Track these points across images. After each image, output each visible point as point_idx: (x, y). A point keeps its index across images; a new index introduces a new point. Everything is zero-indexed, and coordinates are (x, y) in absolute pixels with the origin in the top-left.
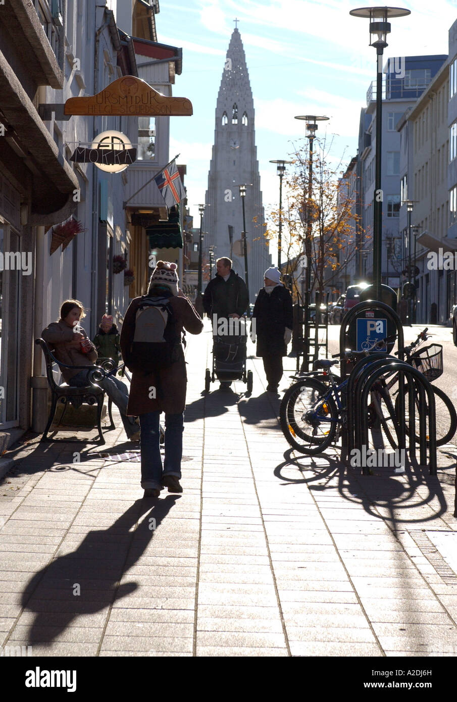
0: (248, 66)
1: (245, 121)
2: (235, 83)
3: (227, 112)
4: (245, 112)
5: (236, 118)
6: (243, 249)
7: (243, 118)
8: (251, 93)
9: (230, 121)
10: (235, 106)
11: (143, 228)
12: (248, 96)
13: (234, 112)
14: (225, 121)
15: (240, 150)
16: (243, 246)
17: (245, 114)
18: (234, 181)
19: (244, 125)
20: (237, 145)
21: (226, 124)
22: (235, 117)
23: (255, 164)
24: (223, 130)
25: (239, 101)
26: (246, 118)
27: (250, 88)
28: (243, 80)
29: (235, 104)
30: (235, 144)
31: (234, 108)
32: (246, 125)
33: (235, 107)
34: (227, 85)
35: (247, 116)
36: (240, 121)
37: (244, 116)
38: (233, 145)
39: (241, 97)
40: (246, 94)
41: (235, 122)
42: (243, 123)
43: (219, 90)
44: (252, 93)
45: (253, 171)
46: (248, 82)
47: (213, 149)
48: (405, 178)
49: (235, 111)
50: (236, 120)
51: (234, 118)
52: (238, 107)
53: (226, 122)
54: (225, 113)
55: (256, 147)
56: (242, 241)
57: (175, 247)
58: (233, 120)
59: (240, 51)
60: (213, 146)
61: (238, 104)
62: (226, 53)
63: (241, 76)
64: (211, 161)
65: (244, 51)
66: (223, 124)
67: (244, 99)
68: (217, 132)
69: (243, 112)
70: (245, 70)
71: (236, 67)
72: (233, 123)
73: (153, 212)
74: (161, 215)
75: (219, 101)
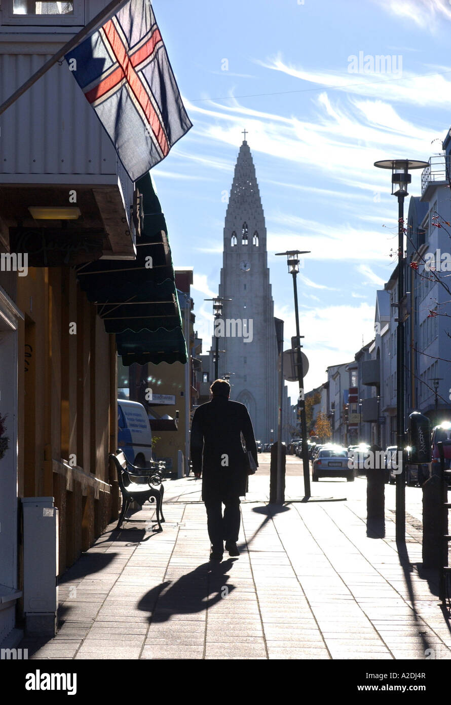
0: (258, 181)
1: (256, 241)
2: (245, 201)
3: (236, 232)
4: (256, 232)
5: (247, 239)
6: (296, 367)
7: (254, 239)
9: (239, 242)
10: (245, 225)
11: (98, 317)
12: (259, 214)
13: (243, 232)
14: (234, 242)
15: (251, 273)
16: (296, 361)
17: (256, 233)
18: (245, 307)
19: (255, 245)
20: (247, 267)
21: (235, 245)
22: (245, 238)
23: (268, 288)
24: (232, 251)
25: (249, 219)
26: (257, 238)
27: (261, 206)
28: (253, 196)
29: (245, 223)
30: (245, 266)
31: (243, 228)
32: (257, 245)
34: (235, 203)
35: (257, 236)
36: (251, 241)
37: (255, 236)
38: (243, 268)
39: (252, 215)
40: (256, 212)
41: (245, 242)
42: (254, 243)
43: (227, 208)
44: (263, 210)
45: (266, 296)
46: (259, 199)
47: (221, 272)
49: (245, 231)
50: (247, 241)
51: (244, 239)
52: (248, 226)
53: (236, 243)
54: (234, 234)
55: (269, 269)
56: (294, 353)
57: (171, 361)
58: (243, 241)
59: (249, 165)
60: (222, 269)
61: (248, 223)
62: (234, 167)
63: (251, 192)
64: (219, 285)
65: (254, 166)
66: (232, 245)
67: (255, 218)
68: (226, 254)
69: (254, 232)
70: (255, 186)
71: (245, 183)
72: (243, 243)
73: (80, 218)
74: (107, 228)
75: (227, 220)
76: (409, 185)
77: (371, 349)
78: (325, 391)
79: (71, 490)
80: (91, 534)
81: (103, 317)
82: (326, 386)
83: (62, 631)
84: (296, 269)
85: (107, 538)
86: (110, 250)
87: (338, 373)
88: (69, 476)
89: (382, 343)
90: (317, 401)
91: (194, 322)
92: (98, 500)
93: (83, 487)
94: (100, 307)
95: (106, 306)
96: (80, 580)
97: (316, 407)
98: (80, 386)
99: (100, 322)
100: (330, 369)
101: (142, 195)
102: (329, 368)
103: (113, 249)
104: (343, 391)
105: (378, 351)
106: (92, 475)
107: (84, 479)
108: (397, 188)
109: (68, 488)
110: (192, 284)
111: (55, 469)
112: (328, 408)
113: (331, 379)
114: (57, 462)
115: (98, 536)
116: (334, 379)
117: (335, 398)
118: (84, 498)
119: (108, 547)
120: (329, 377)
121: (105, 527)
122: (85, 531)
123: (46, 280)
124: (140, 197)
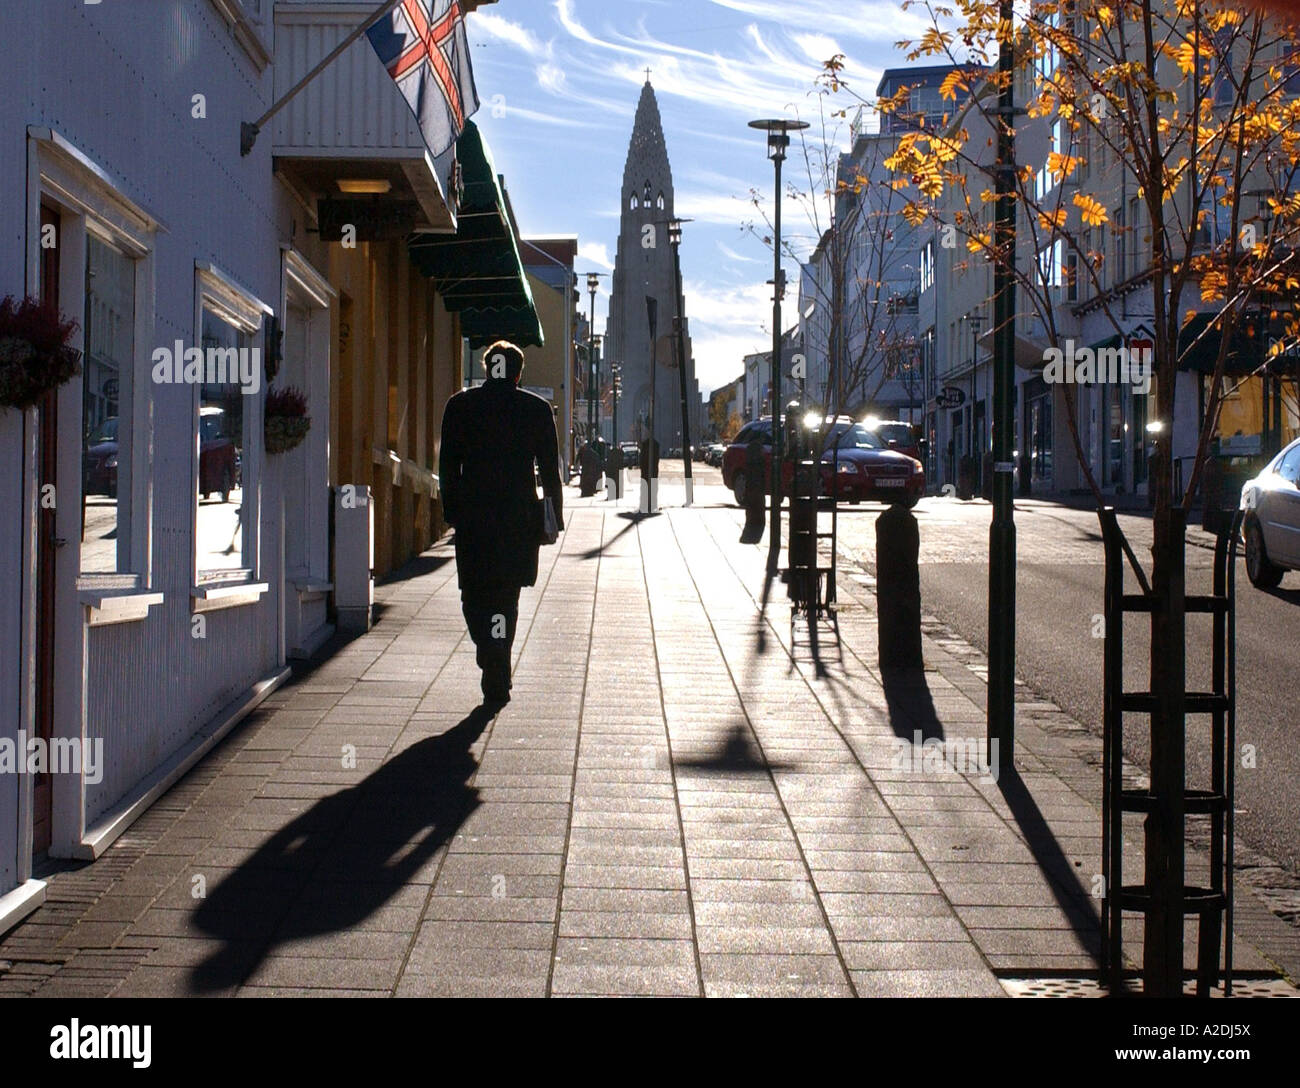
0: (664, 131)
1: (661, 204)
2: (648, 154)
3: (637, 191)
4: (661, 192)
5: (649, 200)
7: (658, 200)
8: (669, 167)
9: (641, 204)
12: (664, 170)
13: (646, 191)
14: (634, 204)
17: (661, 194)
18: (647, 283)
19: (660, 208)
20: (650, 234)
21: (635, 208)
22: (647, 198)
24: (632, 215)
25: (653, 176)
26: (662, 200)
27: (667, 160)
28: (658, 149)
29: (648, 180)
30: (648, 233)
31: (646, 186)
32: (662, 208)
33: (647, 184)
34: (636, 157)
35: (663, 196)
36: (654, 203)
37: (660, 197)
39: (656, 171)
40: (661, 167)
41: (647, 204)
42: (658, 206)
43: (625, 163)
46: (665, 152)
47: (618, 241)
48: (929, 246)
50: (649, 203)
51: (646, 200)
52: (652, 185)
53: (636, 205)
54: (634, 194)
58: (645, 202)
59: (653, 111)
60: (619, 237)
61: (651, 180)
62: (635, 113)
63: (655, 144)
64: (616, 256)
65: (658, 111)
66: (632, 208)
67: (659, 174)
68: (624, 218)
69: (658, 191)
70: (660, 136)
71: (648, 132)
72: (645, 205)
73: (391, 190)
74: (421, 201)
75: (626, 177)
76: (787, 148)
77: (794, 334)
78: (741, 384)
79: (399, 485)
80: (425, 537)
81: (442, 295)
82: (743, 379)
83: (377, 628)
84: (678, 239)
85: (445, 542)
86: (426, 222)
87: (756, 363)
88: (396, 470)
89: (808, 328)
90: (733, 398)
91: (578, 300)
92: (435, 500)
93: (414, 482)
94: (439, 283)
95: (446, 282)
96: (406, 582)
97: (731, 404)
98: (412, 371)
99: (439, 301)
100: (747, 359)
101: (460, 165)
102: (746, 357)
103: (431, 221)
104: (762, 386)
105: (802, 336)
106: (428, 471)
107: (417, 473)
108: (774, 151)
109: (395, 481)
110: (576, 254)
111: (377, 459)
112: (745, 405)
113: (748, 371)
114: (380, 453)
115: (435, 539)
116: (752, 371)
117: (753, 394)
118: (417, 497)
119: (444, 550)
120: (746, 368)
121: (445, 532)
122: (417, 533)
123: (367, 254)
124: (458, 168)
